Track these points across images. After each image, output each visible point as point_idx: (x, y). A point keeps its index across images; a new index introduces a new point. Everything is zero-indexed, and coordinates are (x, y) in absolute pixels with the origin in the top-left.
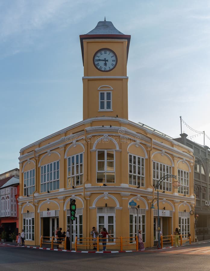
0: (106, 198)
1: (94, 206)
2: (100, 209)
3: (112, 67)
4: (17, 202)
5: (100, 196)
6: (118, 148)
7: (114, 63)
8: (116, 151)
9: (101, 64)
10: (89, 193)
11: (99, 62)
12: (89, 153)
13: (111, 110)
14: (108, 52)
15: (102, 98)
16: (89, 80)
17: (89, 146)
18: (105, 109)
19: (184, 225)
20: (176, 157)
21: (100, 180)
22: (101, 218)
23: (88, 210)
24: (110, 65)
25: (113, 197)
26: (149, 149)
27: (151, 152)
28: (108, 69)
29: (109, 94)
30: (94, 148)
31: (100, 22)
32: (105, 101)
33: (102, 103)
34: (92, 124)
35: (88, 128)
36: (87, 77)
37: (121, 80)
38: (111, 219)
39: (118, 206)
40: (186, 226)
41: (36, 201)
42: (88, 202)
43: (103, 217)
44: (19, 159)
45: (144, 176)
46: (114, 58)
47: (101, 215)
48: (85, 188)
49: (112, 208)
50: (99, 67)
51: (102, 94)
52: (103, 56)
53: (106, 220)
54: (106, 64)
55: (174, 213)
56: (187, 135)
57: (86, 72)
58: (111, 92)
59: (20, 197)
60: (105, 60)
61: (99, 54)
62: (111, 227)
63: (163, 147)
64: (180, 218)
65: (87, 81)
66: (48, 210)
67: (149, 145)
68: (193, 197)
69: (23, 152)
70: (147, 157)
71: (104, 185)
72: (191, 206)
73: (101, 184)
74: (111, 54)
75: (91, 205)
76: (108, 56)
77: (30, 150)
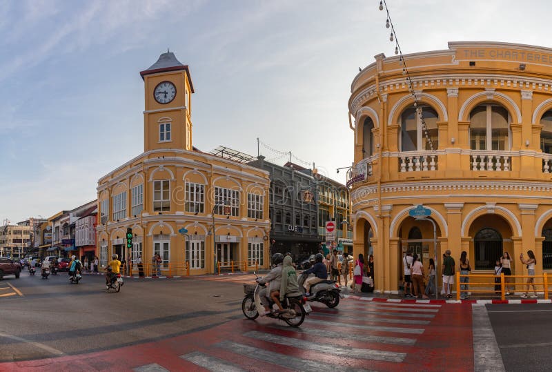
0: (161, 226)
1: (150, 234)
2: (156, 236)
3: (171, 99)
4: (96, 230)
5: (154, 225)
6: (173, 178)
7: (174, 94)
8: (172, 181)
9: (162, 96)
10: (146, 222)
11: (160, 95)
12: (147, 184)
13: (170, 140)
14: (168, 85)
15: (162, 129)
16: (149, 114)
17: (146, 177)
18: (165, 140)
19: (256, 251)
20: (245, 181)
21: (156, 209)
22: (157, 245)
23: (145, 238)
24: (169, 97)
25: (168, 225)
26: (209, 175)
27: (212, 179)
28: (168, 101)
29: (168, 125)
30: (151, 179)
31: (162, 55)
32: (165, 132)
33: (162, 135)
34: (149, 156)
35: (146, 160)
36: (148, 111)
37: (180, 110)
38: (166, 245)
39: (173, 233)
40: (258, 252)
41: (109, 229)
42: (145, 231)
43: (159, 244)
44: (97, 189)
45: (204, 203)
46: (173, 90)
47: (157, 242)
48: (143, 217)
49: (167, 236)
50: (159, 100)
51: (162, 126)
52: (163, 88)
53: (162, 247)
54: (166, 96)
55: (242, 239)
56: (264, 158)
57: (147, 107)
58: (170, 123)
59: (98, 226)
60: (165, 93)
61: (159, 88)
62: (166, 254)
63: (227, 172)
64: (250, 244)
65: (148, 115)
66: (118, 238)
67: (209, 171)
68: (268, 221)
69: (100, 182)
70: (207, 183)
71: (160, 213)
72: (265, 231)
73: (157, 213)
74: (171, 86)
75: (148, 233)
76: (168, 88)
77: (105, 181)
